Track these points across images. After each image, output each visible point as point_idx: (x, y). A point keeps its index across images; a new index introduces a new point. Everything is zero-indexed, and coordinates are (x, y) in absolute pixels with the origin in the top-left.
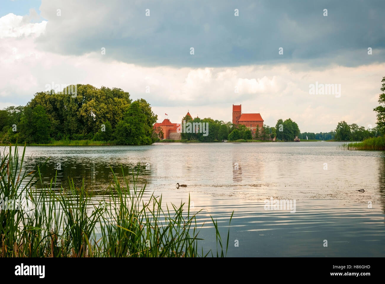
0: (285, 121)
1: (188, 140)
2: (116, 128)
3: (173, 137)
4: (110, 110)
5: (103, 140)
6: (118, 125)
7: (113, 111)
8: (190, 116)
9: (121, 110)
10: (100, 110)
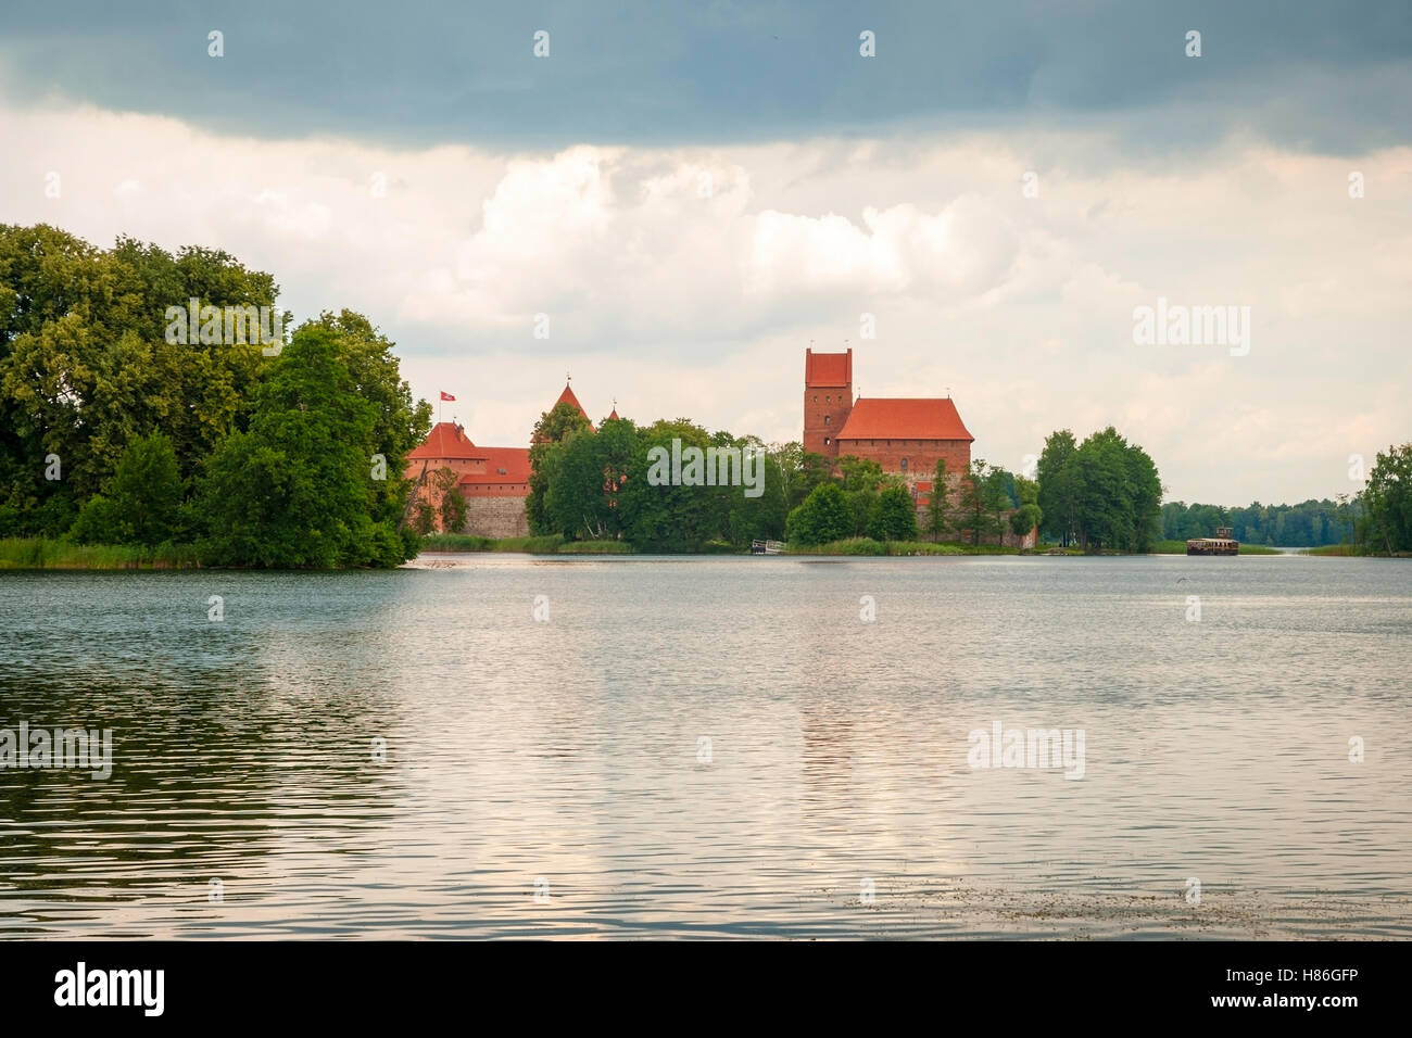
0: (1086, 440)
1: (567, 542)
2: (201, 471)
3: (484, 524)
4: (171, 372)
5: (128, 539)
6: (216, 458)
7: (186, 376)
8: (579, 410)
9: (230, 374)
10: (116, 373)
